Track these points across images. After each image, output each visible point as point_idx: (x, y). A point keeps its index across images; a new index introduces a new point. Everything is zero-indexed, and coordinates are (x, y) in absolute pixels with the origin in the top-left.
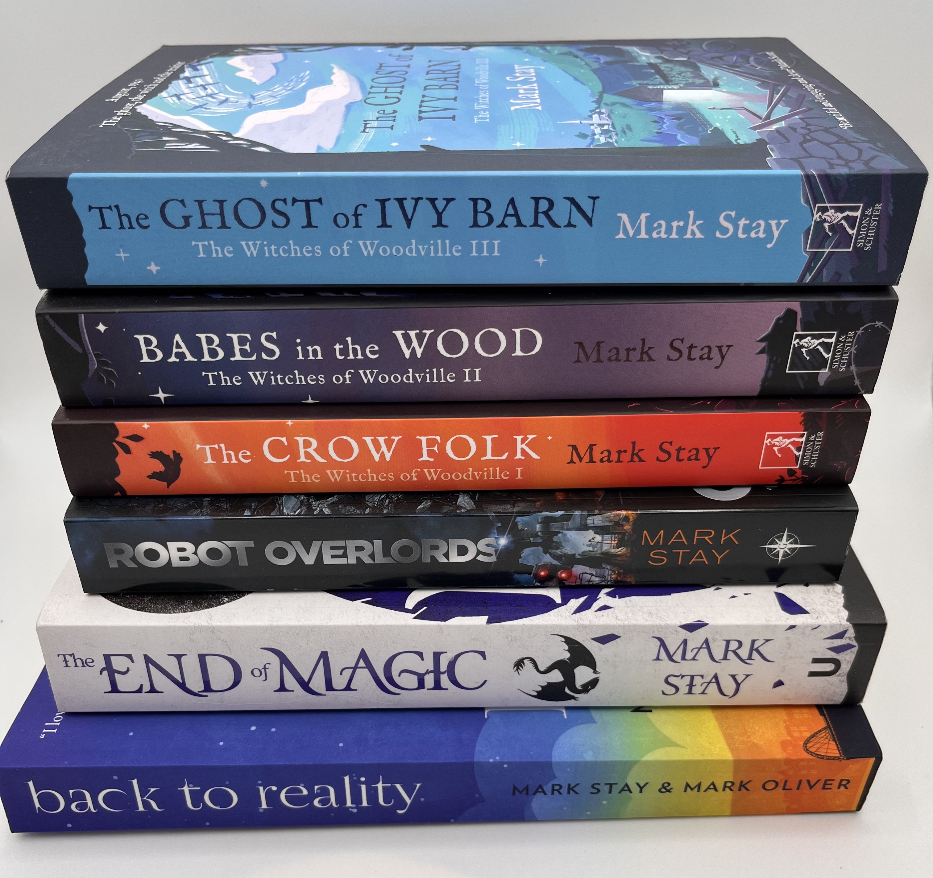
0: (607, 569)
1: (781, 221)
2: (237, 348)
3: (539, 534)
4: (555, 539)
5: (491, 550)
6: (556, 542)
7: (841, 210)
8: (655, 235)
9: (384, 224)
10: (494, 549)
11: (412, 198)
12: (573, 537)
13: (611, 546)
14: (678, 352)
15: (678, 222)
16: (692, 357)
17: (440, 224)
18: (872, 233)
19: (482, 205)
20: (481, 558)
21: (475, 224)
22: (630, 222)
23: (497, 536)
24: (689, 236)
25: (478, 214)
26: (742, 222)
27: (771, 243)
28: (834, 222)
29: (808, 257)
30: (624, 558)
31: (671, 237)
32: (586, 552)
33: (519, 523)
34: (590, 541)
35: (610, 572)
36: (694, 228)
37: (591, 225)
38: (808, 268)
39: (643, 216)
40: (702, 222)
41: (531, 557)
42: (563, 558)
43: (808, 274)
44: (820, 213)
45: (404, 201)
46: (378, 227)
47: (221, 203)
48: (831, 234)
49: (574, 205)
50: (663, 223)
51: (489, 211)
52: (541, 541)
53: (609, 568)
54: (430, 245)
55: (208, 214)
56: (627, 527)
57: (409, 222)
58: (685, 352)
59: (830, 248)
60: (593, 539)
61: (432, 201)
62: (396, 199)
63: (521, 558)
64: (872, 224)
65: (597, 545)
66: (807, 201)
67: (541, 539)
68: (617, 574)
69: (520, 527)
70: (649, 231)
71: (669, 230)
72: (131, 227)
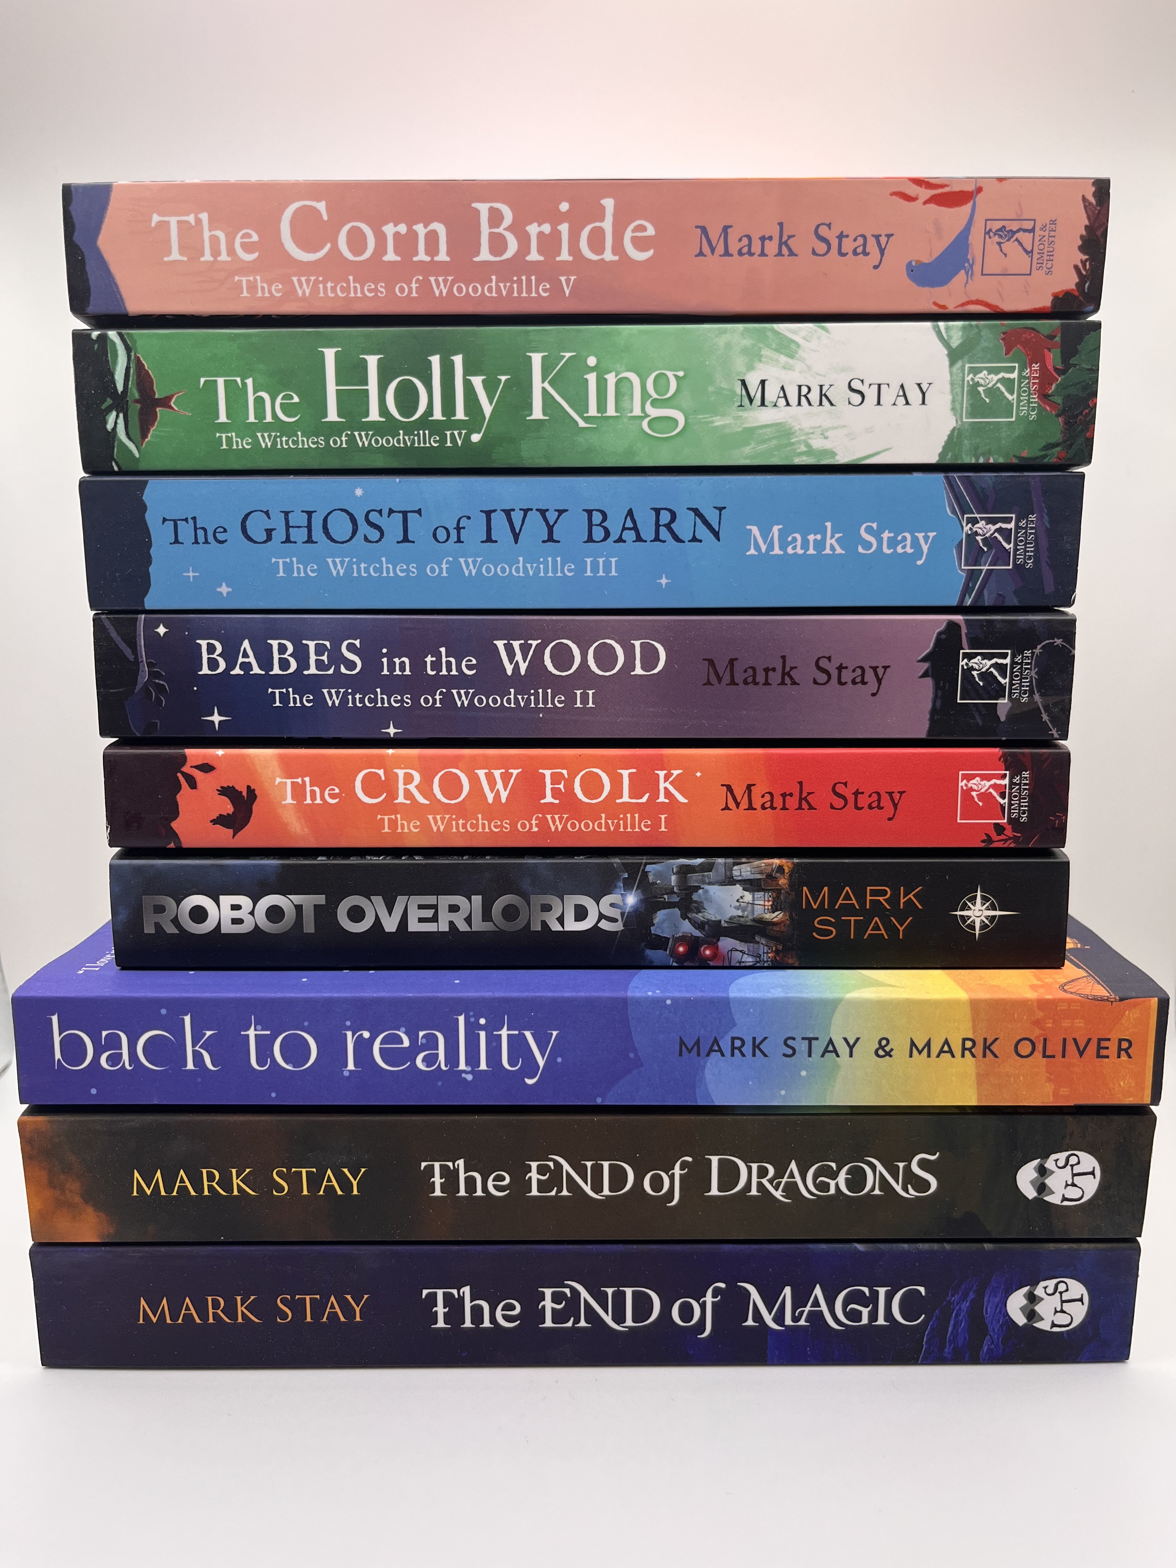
0: (762, 944)
1: (929, 534)
2: (313, 658)
3: (675, 890)
4: (695, 897)
5: (615, 913)
6: (696, 902)
7: (993, 521)
8: (790, 551)
9: (489, 539)
10: (619, 911)
11: (521, 509)
12: (717, 894)
13: (765, 909)
14: (827, 674)
15: (815, 535)
16: (843, 680)
17: (551, 539)
18: (1031, 548)
19: (597, 518)
20: (604, 925)
21: (590, 539)
22: (761, 535)
23: (623, 892)
24: (828, 551)
25: (593, 527)
26: (886, 535)
27: (921, 559)
28: (987, 535)
29: (965, 575)
30: (783, 928)
31: (808, 553)
32: (735, 917)
33: (650, 873)
34: (738, 901)
35: (765, 947)
36: (833, 541)
37: (719, 540)
38: (967, 590)
39: (776, 529)
40: (841, 535)
41: (666, 925)
42: (707, 927)
43: (967, 596)
44: (970, 525)
45: (512, 513)
46: (482, 542)
47: (310, 514)
48: (985, 549)
49: (698, 517)
50: (798, 536)
51: (603, 524)
52: (677, 900)
53: (764, 942)
54: (539, 563)
55: (293, 527)
56: (783, 881)
57: (516, 537)
58: (834, 673)
59: (987, 565)
60: (742, 897)
61: (543, 512)
62: (503, 511)
63: (654, 925)
64: (1029, 537)
65: (747, 907)
66: (954, 512)
67: (678, 897)
68: (774, 951)
69: (651, 878)
70: (783, 546)
71: (805, 545)
72: (206, 542)
